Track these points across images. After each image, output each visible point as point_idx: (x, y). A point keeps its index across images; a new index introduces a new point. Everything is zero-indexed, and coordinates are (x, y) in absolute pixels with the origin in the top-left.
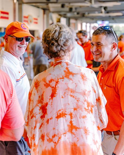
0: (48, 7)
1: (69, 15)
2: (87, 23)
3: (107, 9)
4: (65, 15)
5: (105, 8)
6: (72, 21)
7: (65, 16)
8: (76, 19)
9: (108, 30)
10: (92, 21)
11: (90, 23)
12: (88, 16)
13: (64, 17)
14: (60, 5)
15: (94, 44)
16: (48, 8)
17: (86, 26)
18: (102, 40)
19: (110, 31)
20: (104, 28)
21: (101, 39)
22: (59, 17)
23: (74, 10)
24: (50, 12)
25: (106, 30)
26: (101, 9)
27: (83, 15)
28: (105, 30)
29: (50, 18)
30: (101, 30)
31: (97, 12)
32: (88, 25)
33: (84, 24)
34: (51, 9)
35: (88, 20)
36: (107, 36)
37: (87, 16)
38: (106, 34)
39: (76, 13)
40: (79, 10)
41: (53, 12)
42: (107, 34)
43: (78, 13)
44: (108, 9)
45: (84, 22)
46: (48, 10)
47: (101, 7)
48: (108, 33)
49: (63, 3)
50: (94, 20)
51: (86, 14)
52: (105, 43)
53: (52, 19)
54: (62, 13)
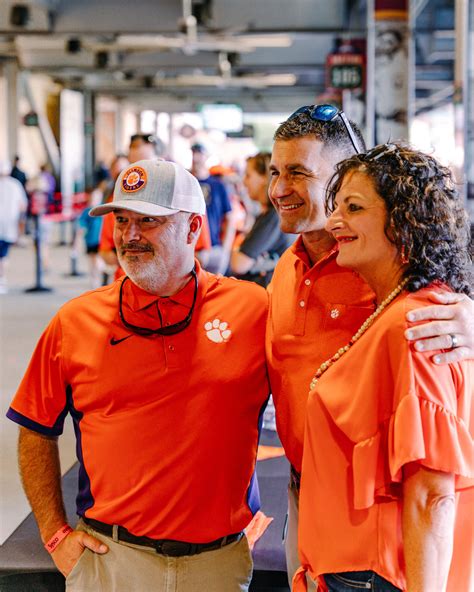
0: (14, 50)
1: (92, 80)
2: (158, 111)
3: (237, 62)
4: (78, 79)
5: (232, 57)
6: (104, 105)
7: (76, 86)
8: (119, 96)
9: (329, 122)
10: (177, 104)
11: (171, 112)
12: (164, 84)
13: (76, 89)
14: (59, 43)
15: (280, 171)
16: (11, 54)
17: (156, 124)
18: (309, 159)
19: (336, 122)
20: (316, 113)
21: (304, 153)
22: (56, 88)
23: (113, 61)
24: (21, 68)
25: (323, 123)
26: (217, 60)
27: (148, 83)
28: (320, 121)
29: (20, 90)
30: (306, 120)
31: (199, 71)
32: (164, 118)
33: (148, 117)
34: (26, 59)
35: (165, 101)
36: (326, 144)
37: (161, 87)
38: (320, 137)
39: (119, 76)
40: (131, 63)
41: (34, 70)
42: (325, 136)
43: (129, 76)
44: (243, 62)
45: (150, 109)
46: (15, 59)
47: (217, 52)
48: (329, 130)
49: (74, 35)
50: (187, 103)
51: (160, 79)
52: (319, 169)
53: (28, 95)
54: (67, 75)
